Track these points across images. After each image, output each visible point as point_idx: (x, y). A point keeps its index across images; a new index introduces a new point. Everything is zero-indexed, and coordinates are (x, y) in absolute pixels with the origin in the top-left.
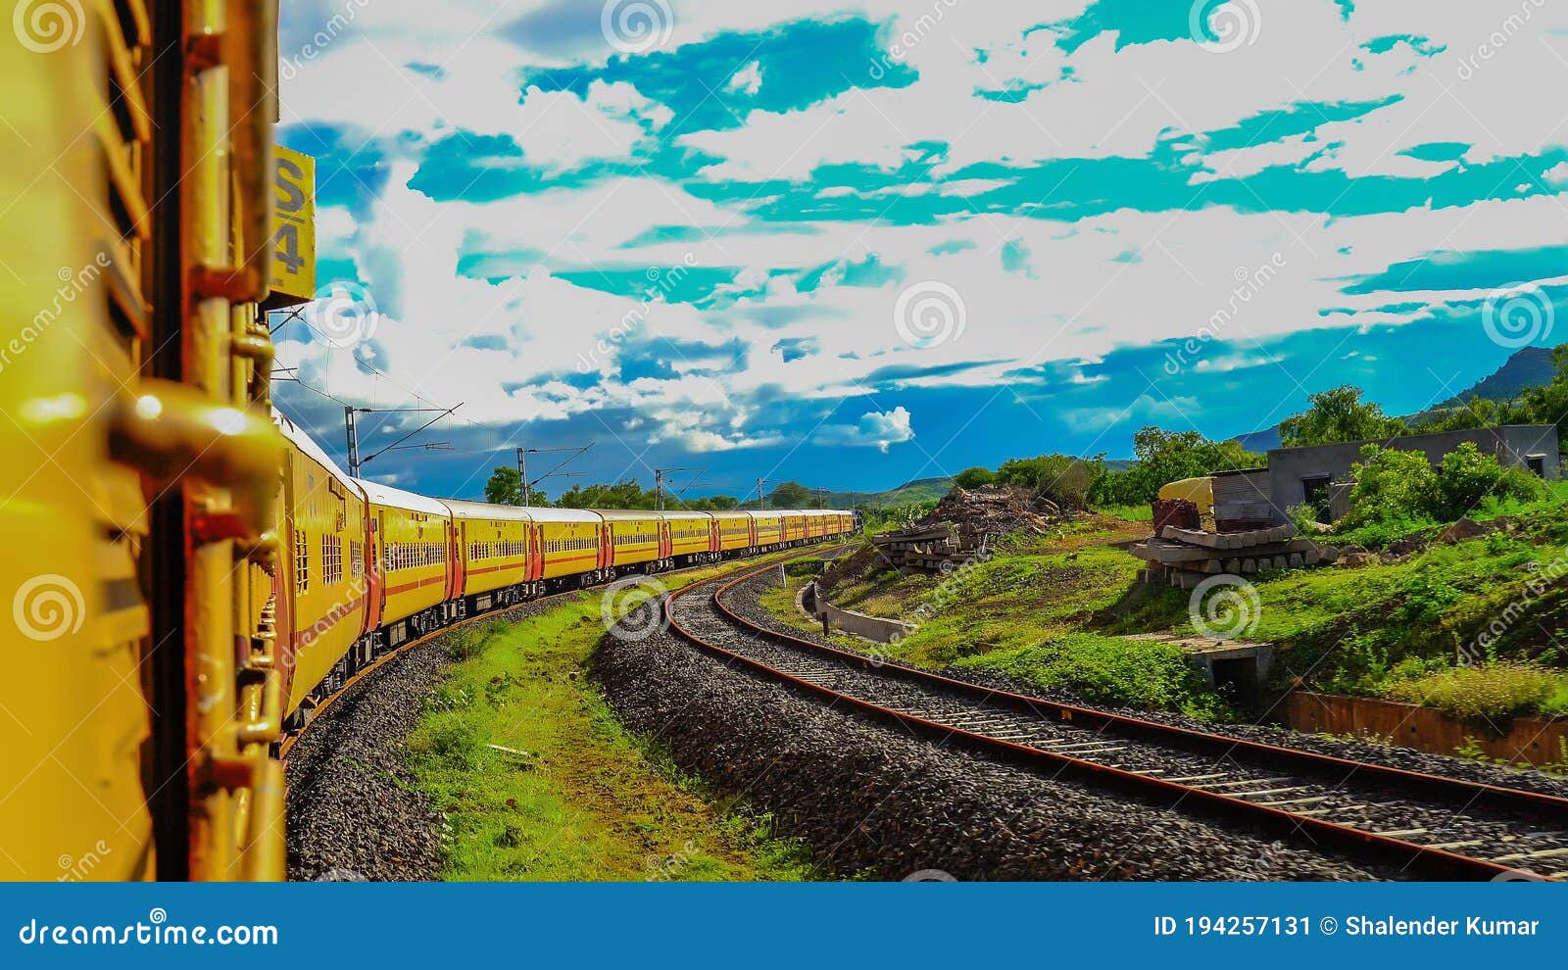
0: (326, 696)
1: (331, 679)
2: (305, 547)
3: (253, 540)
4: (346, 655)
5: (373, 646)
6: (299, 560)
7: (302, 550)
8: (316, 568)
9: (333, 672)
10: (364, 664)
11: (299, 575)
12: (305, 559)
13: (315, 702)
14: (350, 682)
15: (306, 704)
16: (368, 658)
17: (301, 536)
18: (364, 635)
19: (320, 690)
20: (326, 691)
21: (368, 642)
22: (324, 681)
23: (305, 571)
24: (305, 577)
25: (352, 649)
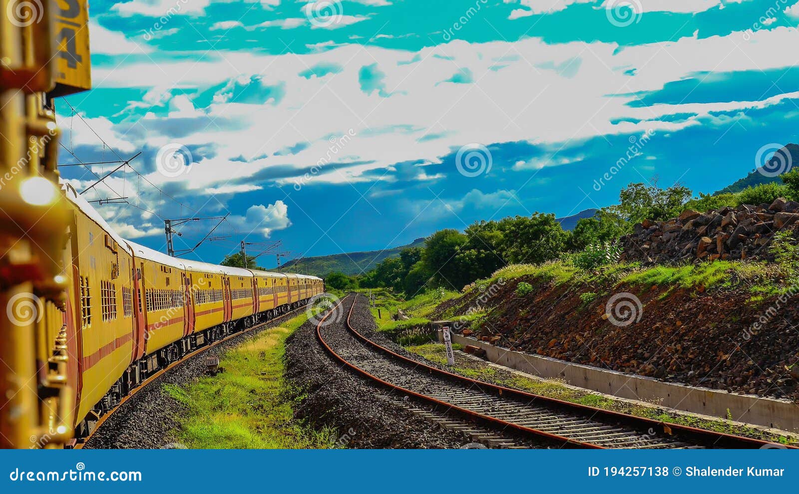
0: (106, 411)
1: (109, 398)
2: (88, 289)
3: (47, 282)
4: (120, 379)
5: (140, 371)
6: (83, 300)
7: (86, 292)
8: (96, 307)
9: (111, 392)
10: (134, 385)
11: (84, 312)
12: (88, 300)
13: (98, 415)
14: (123, 400)
15: (90, 417)
16: (137, 381)
17: (85, 281)
18: (135, 363)
19: (100, 406)
20: (105, 407)
21: (137, 367)
22: (103, 399)
23: (89, 309)
24: (89, 314)
25: (125, 374)
